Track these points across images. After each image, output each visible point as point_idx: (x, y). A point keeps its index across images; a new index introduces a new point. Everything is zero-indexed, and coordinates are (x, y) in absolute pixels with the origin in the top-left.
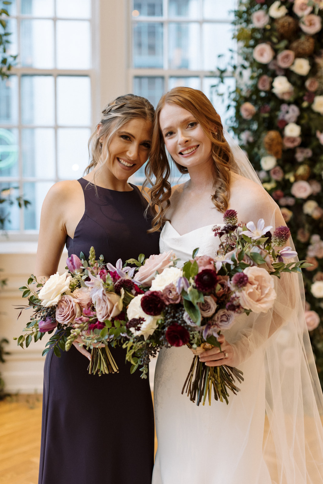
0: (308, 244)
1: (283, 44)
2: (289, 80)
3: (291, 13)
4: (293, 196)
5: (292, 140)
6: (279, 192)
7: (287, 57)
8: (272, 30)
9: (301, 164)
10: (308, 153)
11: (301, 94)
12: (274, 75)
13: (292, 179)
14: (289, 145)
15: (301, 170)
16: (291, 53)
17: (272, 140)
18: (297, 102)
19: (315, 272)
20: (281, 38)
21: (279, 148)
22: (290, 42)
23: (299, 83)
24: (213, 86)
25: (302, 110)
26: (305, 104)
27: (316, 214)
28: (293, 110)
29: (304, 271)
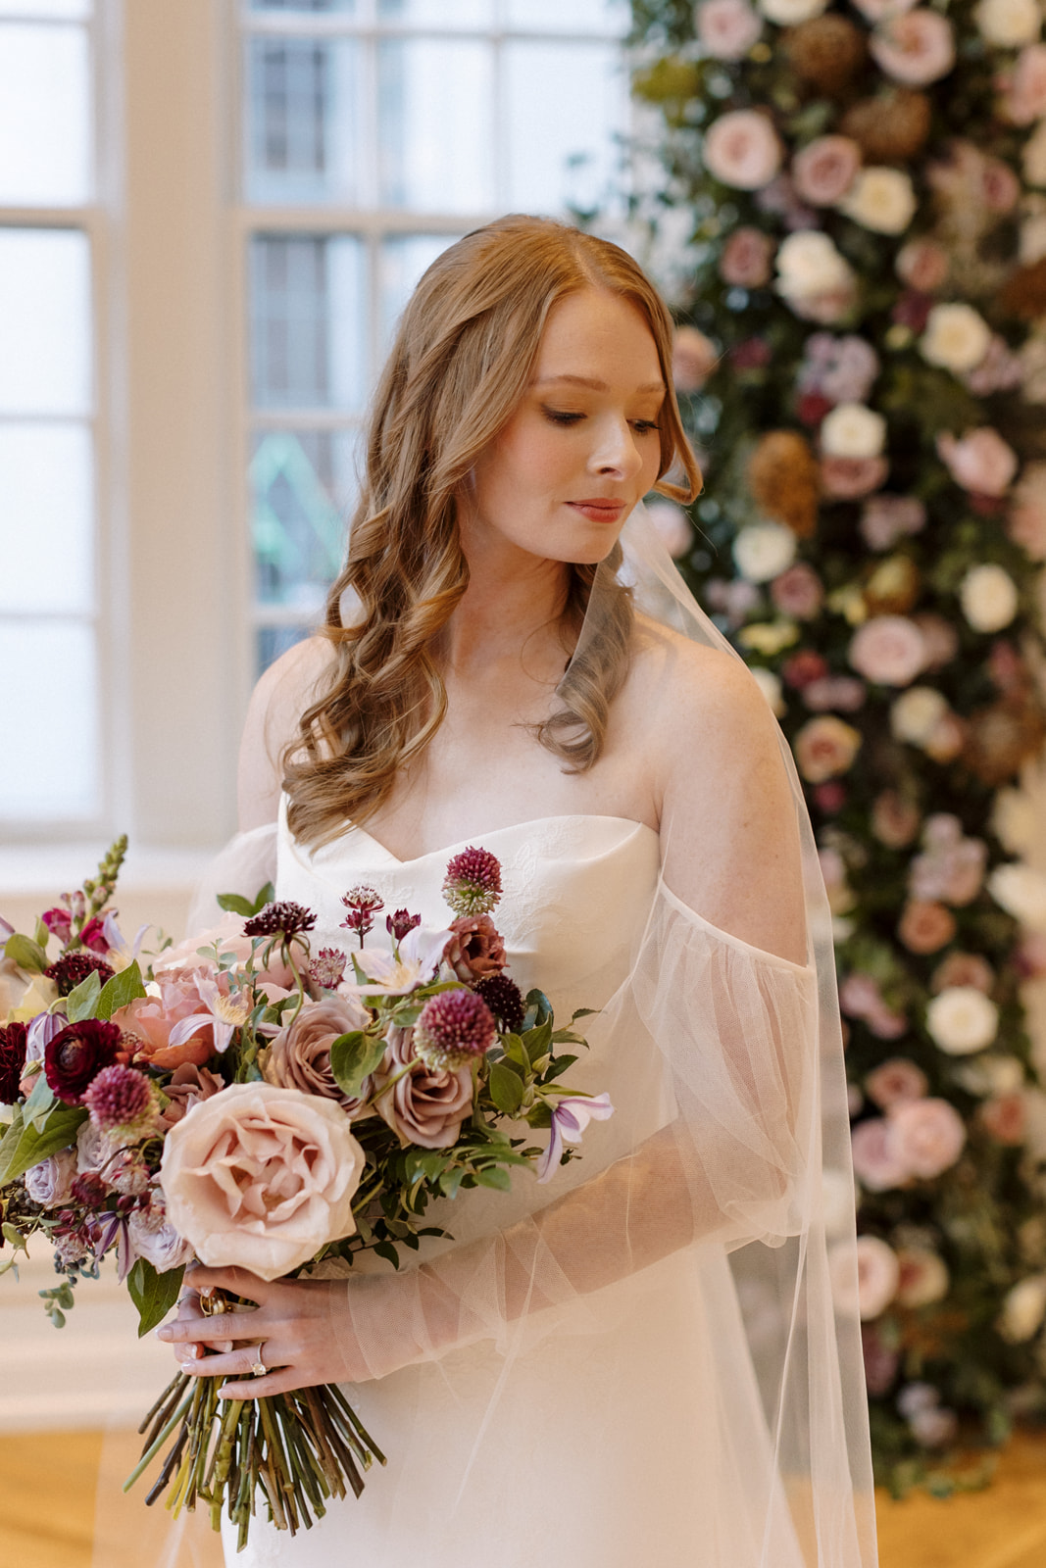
0: (913, 849)
1: (815, 116)
2: (840, 247)
4: (857, 676)
5: (852, 467)
6: (808, 661)
7: (831, 164)
8: (776, 63)
9: (884, 555)
10: (909, 515)
11: (882, 299)
12: (778, 231)
13: (857, 611)
14: (841, 486)
15: (890, 579)
16: (843, 150)
17: (780, 467)
18: (869, 328)
19: (939, 955)
20: (809, 93)
21: (804, 499)
22: (841, 107)
23: (871, 257)
25: (887, 359)
26: (898, 337)
27: (940, 743)
28: (854, 361)
29: (901, 951)
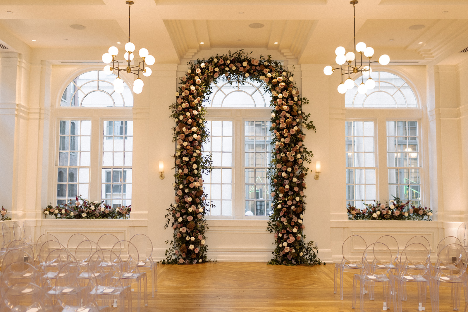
0: (292, 218)
1: (283, 164)
2: (286, 173)
3: (286, 156)
4: (287, 205)
5: (287, 189)
7: (285, 167)
8: (281, 160)
9: (289, 196)
10: (291, 193)
11: (289, 177)
12: (283, 171)
13: (287, 200)
14: (286, 191)
15: (289, 198)
17: (282, 189)
18: (288, 179)
19: (294, 226)
20: (283, 162)
21: (284, 191)
22: (286, 163)
23: (289, 174)
24: (267, 173)
25: (290, 181)
26: (290, 180)
27: (294, 210)
28: (287, 181)
29: (291, 225)
